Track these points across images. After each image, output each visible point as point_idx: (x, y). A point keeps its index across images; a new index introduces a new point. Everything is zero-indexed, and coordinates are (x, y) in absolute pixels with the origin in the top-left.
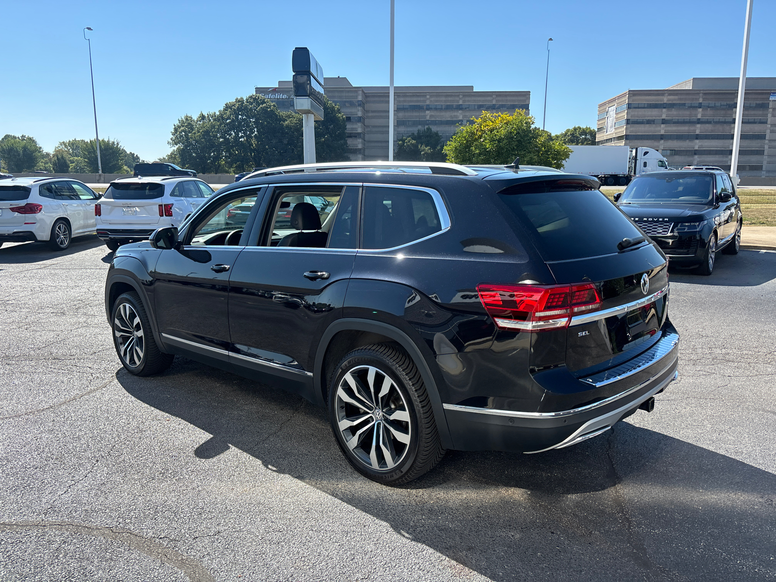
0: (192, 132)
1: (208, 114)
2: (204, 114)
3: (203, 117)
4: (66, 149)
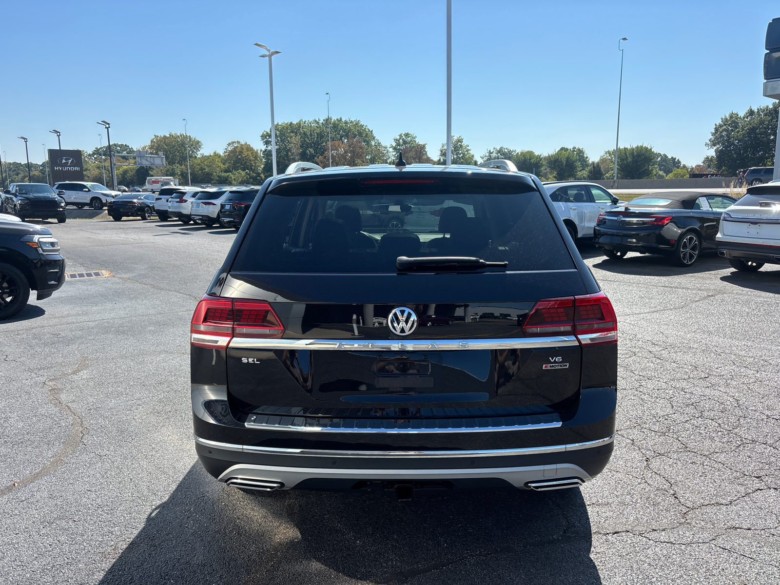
0: (735, 130)
1: (758, 109)
2: (753, 109)
3: (751, 113)
4: (610, 157)
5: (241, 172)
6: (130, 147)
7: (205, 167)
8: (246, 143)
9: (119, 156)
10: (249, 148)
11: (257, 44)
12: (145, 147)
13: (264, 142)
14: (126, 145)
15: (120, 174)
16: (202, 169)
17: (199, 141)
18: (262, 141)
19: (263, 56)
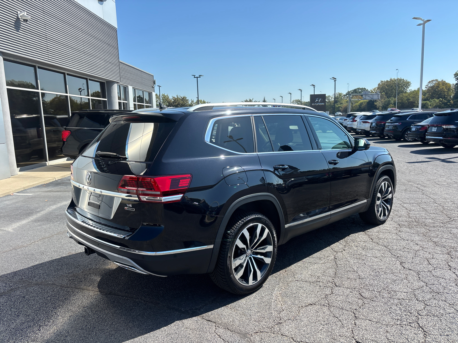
5: (436, 100)
6: (367, 89)
7: (410, 98)
8: (443, 80)
9: (360, 95)
10: (444, 83)
11: (414, 18)
12: (375, 88)
13: (456, 79)
14: (364, 88)
15: (358, 105)
16: (408, 99)
17: (409, 82)
18: (455, 78)
19: (420, 25)
